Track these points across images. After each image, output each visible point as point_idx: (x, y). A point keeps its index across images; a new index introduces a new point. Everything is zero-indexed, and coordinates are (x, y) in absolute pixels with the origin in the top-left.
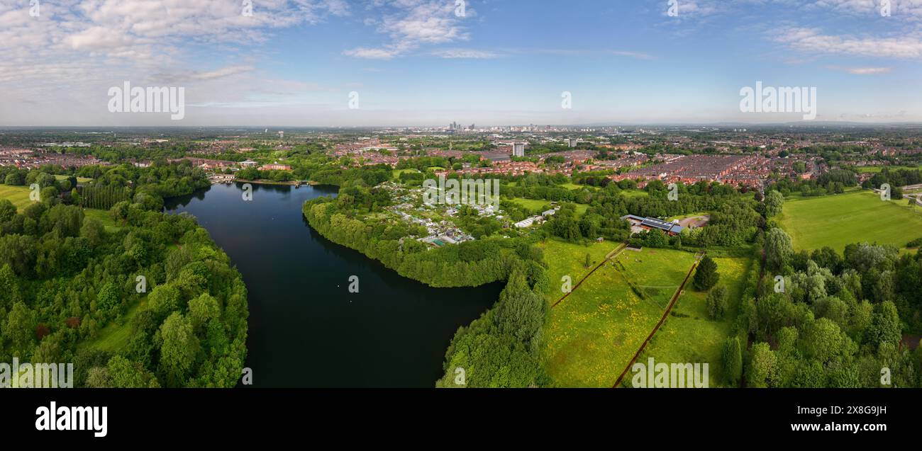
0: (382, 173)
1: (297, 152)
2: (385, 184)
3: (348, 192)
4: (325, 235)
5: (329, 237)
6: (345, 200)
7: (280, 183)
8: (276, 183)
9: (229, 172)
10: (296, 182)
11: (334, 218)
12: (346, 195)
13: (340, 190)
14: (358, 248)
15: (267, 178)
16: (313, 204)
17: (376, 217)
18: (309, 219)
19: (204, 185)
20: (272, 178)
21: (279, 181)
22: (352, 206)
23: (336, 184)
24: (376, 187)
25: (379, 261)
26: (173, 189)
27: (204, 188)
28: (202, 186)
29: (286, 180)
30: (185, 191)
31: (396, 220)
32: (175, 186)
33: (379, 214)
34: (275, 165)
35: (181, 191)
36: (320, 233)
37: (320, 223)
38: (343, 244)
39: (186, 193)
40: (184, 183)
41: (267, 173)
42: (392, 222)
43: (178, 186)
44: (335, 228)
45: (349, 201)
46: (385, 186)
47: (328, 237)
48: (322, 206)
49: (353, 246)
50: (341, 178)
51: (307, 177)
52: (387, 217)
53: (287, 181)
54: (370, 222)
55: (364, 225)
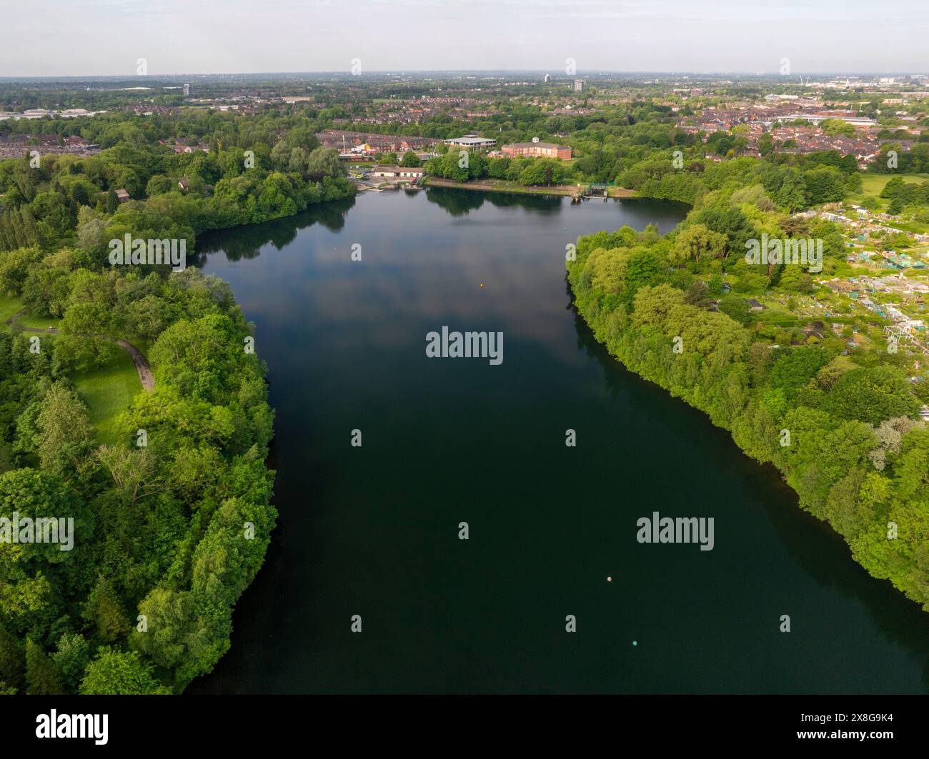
0: (826, 176)
1: (602, 120)
2: (831, 210)
3: (711, 221)
4: (610, 345)
5: (622, 352)
6: (696, 243)
7: (535, 190)
8: (523, 190)
9: (413, 163)
10: (576, 189)
11: (645, 298)
12: (702, 228)
13: (691, 215)
14: (710, 410)
15: (503, 178)
16: (595, 246)
17: (792, 307)
18: (575, 290)
19: (334, 192)
20: (514, 177)
21: (532, 185)
22: (716, 263)
23: (684, 199)
24: (804, 215)
25: (779, 475)
26: (236, 206)
27: (334, 201)
28: (330, 196)
29: (549, 183)
30: (274, 208)
31: (863, 331)
32: (243, 198)
33: (802, 299)
34: (534, 145)
35: (259, 210)
36: (596, 336)
37: (601, 305)
38: (662, 383)
39: (274, 216)
40: (271, 190)
41: (505, 163)
42: (848, 336)
43: (251, 197)
44: (644, 328)
45: (709, 247)
46: (830, 216)
47: (619, 353)
48: (620, 255)
49: (695, 398)
50: (699, 181)
51: (608, 179)
52: (831, 314)
53: (553, 184)
54: (766, 322)
55: (745, 334)
